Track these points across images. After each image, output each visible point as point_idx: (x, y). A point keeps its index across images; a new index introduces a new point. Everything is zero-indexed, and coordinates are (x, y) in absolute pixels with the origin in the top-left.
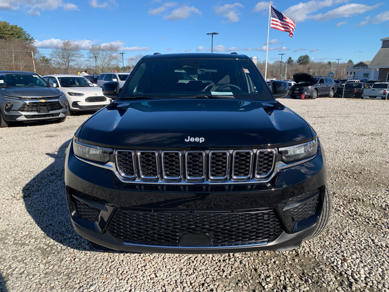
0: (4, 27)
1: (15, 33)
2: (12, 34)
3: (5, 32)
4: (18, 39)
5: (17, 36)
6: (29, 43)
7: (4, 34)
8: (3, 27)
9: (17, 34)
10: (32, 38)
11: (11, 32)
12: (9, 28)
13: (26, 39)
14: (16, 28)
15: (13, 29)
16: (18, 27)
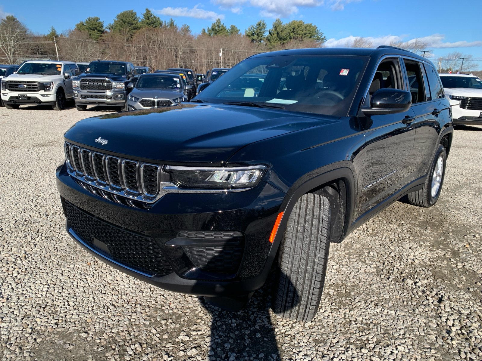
0: (299, 27)
1: (308, 32)
2: (305, 34)
3: (298, 32)
4: (310, 39)
5: (309, 35)
6: (320, 44)
7: (298, 34)
8: (297, 27)
9: (310, 34)
10: (325, 37)
11: (305, 32)
12: (303, 28)
13: (318, 39)
14: (310, 27)
15: (307, 28)
16: (313, 25)
